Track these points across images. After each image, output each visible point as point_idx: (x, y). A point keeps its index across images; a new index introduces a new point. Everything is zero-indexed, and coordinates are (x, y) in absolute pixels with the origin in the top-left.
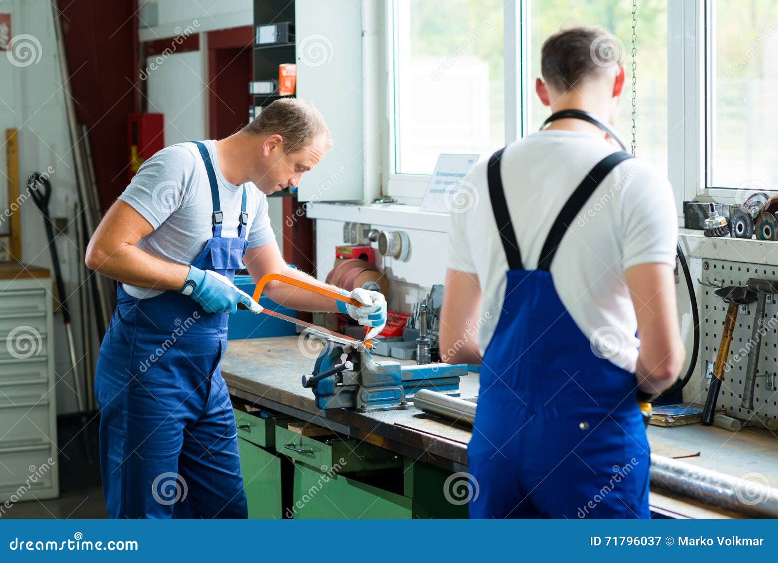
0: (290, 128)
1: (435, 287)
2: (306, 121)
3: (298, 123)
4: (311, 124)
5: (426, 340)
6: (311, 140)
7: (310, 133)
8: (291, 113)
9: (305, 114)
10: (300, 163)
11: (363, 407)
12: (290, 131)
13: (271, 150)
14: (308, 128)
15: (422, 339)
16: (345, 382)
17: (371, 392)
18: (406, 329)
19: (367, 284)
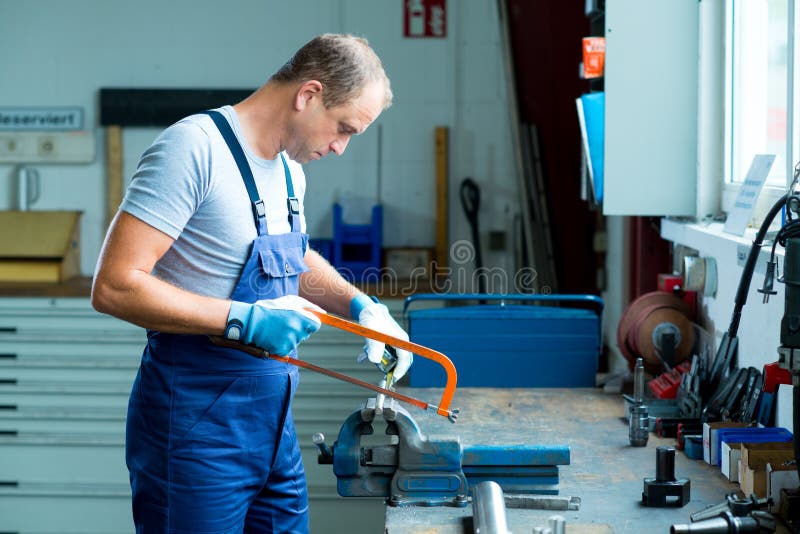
0: (332, 73)
2: (355, 63)
3: (344, 66)
4: (361, 67)
5: (643, 407)
6: (361, 89)
7: (360, 79)
8: (335, 52)
9: (354, 54)
10: (346, 122)
11: (395, 499)
12: (333, 77)
13: (307, 102)
14: (356, 74)
15: (637, 406)
16: (376, 460)
17: (413, 478)
18: (679, 390)
19: (661, 325)
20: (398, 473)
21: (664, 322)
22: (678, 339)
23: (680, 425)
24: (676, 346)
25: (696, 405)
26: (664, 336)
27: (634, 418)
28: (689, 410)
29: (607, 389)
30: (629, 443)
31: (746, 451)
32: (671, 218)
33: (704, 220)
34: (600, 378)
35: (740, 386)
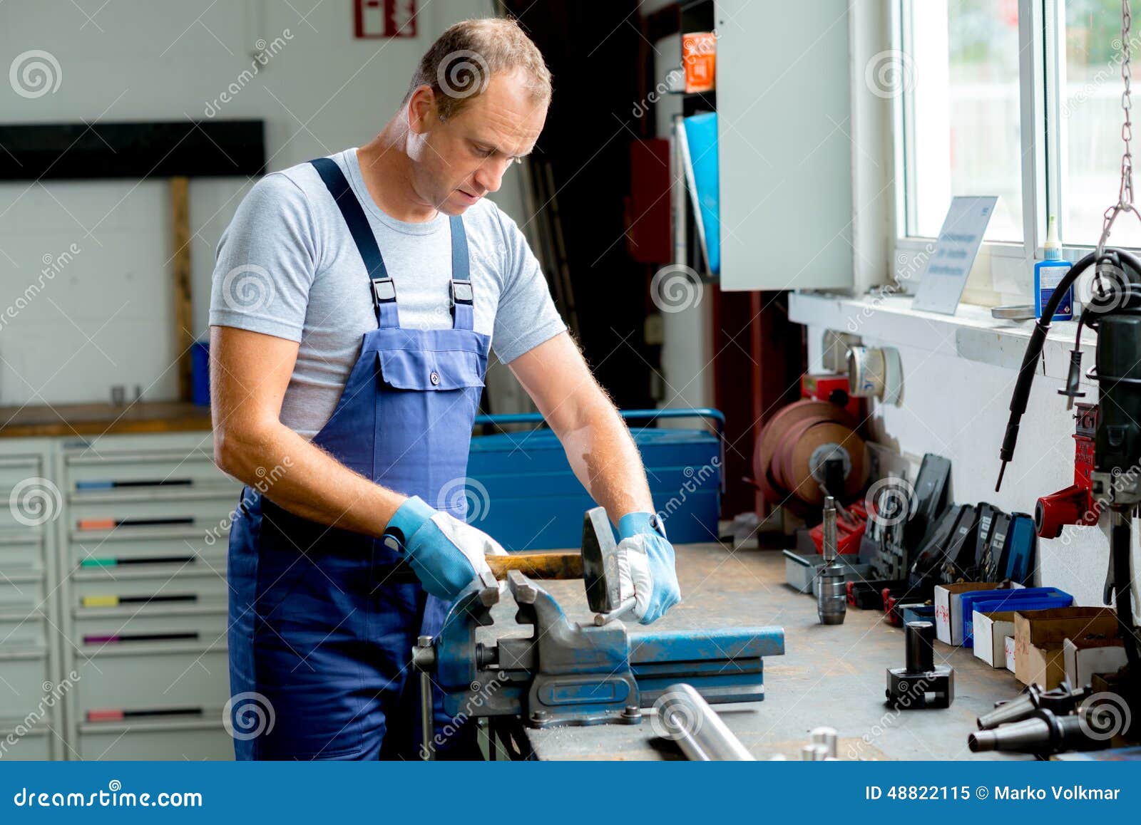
1: (928, 458)
5: (837, 567)
11: (537, 717)
15: (829, 566)
16: (504, 663)
17: (558, 686)
18: (864, 540)
19: (822, 448)
20: (538, 679)
21: (827, 443)
22: (847, 467)
23: (886, 590)
24: (846, 475)
25: (900, 560)
26: (829, 463)
27: (824, 583)
28: (891, 568)
29: (739, 543)
30: (818, 620)
31: (1026, 623)
32: (803, 292)
33: (867, 293)
34: (724, 527)
35: (964, 531)
